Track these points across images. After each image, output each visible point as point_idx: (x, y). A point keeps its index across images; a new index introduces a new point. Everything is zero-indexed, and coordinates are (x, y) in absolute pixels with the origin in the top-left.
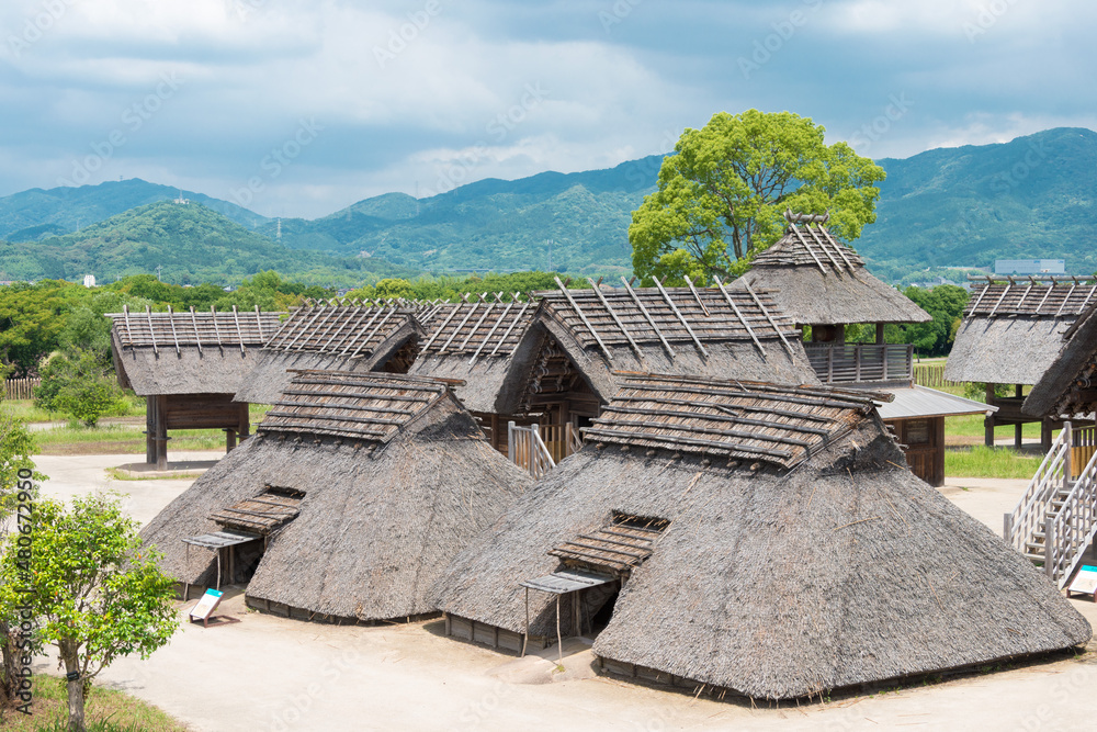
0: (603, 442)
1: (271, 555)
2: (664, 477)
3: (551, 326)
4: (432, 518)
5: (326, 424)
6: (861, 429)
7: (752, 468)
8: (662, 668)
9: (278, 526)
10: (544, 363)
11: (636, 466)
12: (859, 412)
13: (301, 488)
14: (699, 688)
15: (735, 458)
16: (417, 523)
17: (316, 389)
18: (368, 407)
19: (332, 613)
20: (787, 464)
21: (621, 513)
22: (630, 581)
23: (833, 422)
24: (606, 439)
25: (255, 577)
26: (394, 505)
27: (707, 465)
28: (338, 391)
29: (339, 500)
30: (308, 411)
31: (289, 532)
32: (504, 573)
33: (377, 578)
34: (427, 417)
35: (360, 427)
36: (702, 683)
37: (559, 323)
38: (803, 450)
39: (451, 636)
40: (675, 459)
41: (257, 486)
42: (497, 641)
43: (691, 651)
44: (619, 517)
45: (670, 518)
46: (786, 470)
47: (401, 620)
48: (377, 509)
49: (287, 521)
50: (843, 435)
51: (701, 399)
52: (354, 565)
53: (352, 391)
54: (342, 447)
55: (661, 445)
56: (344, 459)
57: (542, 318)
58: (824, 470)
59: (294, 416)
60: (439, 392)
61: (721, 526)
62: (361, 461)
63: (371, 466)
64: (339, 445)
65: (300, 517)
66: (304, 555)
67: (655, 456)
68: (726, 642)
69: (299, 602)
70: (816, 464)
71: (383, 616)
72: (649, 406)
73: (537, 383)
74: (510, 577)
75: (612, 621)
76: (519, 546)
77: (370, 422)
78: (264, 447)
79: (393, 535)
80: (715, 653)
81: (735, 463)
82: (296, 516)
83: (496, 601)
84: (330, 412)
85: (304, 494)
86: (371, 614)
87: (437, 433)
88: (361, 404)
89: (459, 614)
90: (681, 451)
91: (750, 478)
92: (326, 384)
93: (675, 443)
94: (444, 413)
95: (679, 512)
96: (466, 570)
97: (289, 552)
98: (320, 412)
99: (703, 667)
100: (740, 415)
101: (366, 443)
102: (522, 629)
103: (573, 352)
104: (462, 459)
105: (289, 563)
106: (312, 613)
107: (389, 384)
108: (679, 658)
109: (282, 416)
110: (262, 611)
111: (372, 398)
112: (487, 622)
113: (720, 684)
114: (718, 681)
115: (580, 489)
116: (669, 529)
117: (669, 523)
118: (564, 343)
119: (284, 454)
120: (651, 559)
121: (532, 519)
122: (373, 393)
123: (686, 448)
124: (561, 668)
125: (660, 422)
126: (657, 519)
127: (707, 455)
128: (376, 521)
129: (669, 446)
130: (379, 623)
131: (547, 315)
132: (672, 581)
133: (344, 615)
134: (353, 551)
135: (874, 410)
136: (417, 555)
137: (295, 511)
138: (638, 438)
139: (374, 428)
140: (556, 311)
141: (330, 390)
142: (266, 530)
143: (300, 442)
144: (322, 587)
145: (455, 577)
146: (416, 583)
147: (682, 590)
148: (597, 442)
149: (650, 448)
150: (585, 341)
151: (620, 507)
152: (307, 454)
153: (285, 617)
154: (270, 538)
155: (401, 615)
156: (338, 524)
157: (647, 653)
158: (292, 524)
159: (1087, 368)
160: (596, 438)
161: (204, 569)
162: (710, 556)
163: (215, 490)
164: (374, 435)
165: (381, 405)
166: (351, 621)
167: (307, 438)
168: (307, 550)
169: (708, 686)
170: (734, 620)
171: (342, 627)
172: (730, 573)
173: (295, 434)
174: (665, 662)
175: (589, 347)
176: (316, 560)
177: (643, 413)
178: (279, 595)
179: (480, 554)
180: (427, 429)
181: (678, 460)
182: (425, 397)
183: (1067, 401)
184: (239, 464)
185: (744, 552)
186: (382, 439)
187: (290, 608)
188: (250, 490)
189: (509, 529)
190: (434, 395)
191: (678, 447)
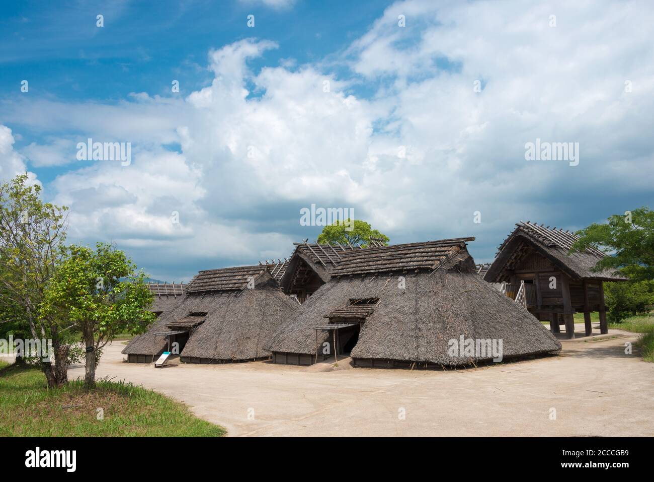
0: (340, 276)
1: (193, 339)
2: (372, 284)
3: (302, 256)
4: (263, 318)
5: (216, 287)
6: (461, 254)
7: (416, 271)
8: (390, 358)
9: (195, 326)
10: (298, 273)
11: (357, 282)
12: (459, 246)
13: (206, 311)
14: (412, 364)
15: (405, 270)
16: (257, 320)
17: (212, 276)
18: (234, 279)
19: (220, 358)
20: (433, 267)
21: (354, 300)
22: (365, 323)
23: (449, 251)
24: (341, 274)
25: (185, 348)
26: (247, 313)
27: (392, 276)
28: (220, 276)
29: (222, 314)
30: (208, 284)
31: (200, 328)
32: (301, 331)
33: (241, 342)
34: (259, 280)
35: (231, 286)
36: (414, 361)
37: (305, 254)
38: (439, 262)
39: (276, 363)
40: (376, 276)
41: (186, 314)
42: (299, 361)
43: (405, 348)
44: (352, 301)
45: (379, 297)
46: (432, 270)
47: (251, 360)
48: (240, 315)
49: (200, 324)
50: (455, 256)
51: (382, 255)
52: (230, 337)
53: (227, 274)
54: (223, 294)
55: (368, 271)
56: (224, 298)
57: (298, 253)
58: (449, 270)
59: (202, 286)
60: (264, 270)
61: (405, 296)
62: (232, 298)
63: (236, 300)
64: (222, 294)
65: (205, 322)
66: (208, 336)
67: (365, 277)
68: (423, 342)
69: (205, 355)
70: (445, 267)
71: (244, 358)
72: (358, 260)
73: (295, 281)
74: (305, 332)
75: (359, 342)
76: (307, 320)
77: (235, 283)
78: (189, 300)
79: (247, 324)
80: (418, 347)
81: (406, 272)
82: (204, 322)
83: (299, 343)
84: (217, 283)
85: (207, 313)
86: (238, 357)
87: (263, 286)
88: (231, 278)
89: (281, 351)
90: (379, 272)
91: (415, 276)
92: (215, 274)
93: (375, 270)
94: (266, 279)
95: (383, 294)
96: (282, 333)
97: (200, 336)
98: (213, 283)
99: (413, 354)
100: (403, 256)
101: (233, 291)
102: (312, 352)
103: (311, 264)
104: (273, 297)
105: (200, 340)
106: (211, 359)
107: (242, 270)
108: (399, 352)
109: (197, 287)
110: (188, 363)
111: (235, 276)
112: (295, 352)
113: (424, 360)
114: (422, 359)
115: (332, 295)
116: (380, 301)
117: (378, 299)
118: (307, 261)
119: (197, 301)
120: (374, 313)
121: (311, 308)
122: (236, 274)
123: (380, 270)
124: (336, 365)
125: (365, 264)
126: (372, 299)
127: (392, 271)
128: (239, 319)
129: (372, 271)
130: (242, 361)
131: (300, 252)
132: (386, 320)
133: (226, 358)
134: (230, 332)
135: (465, 246)
136: (258, 333)
137: (203, 320)
138: (357, 271)
139: (237, 285)
140: (303, 250)
141: (217, 275)
142: (190, 328)
143: (205, 295)
144: (216, 348)
145: (278, 336)
146: (257, 344)
147: (393, 323)
148: (338, 276)
149: (363, 274)
150: (315, 260)
151: (353, 297)
152: (208, 299)
153: (198, 364)
154: (192, 331)
155: (252, 358)
156: (222, 323)
157: (381, 352)
158: (202, 326)
159: (508, 262)
160: (337, 275)
161: (162, 348)
162: (404, 307)
163: (167, 317)
164: (237, 287)
165: (239, 277)
166: (230, 361)
167: (208, 293)
168: (209, 334)
169: (417, 363)
170: (424, 331)
171: (225, 364)
172: (416, 312)
173: (203, 292)
174: (392, 354)
175: (317, 263)
176: (213, 337)
177: (357, 263)
178: (196, 354)
179: (288, 326)
180: (259, 284)
181: (377, 276)
182: (258, 272)
183: (501, 275)
184: (178, 307)
185: (420, 303)
186: (241, 288)
187: (201, 359)
188: (183, 316)
189: (301, 314)
190: (262, 271)
191: (377, 271)
